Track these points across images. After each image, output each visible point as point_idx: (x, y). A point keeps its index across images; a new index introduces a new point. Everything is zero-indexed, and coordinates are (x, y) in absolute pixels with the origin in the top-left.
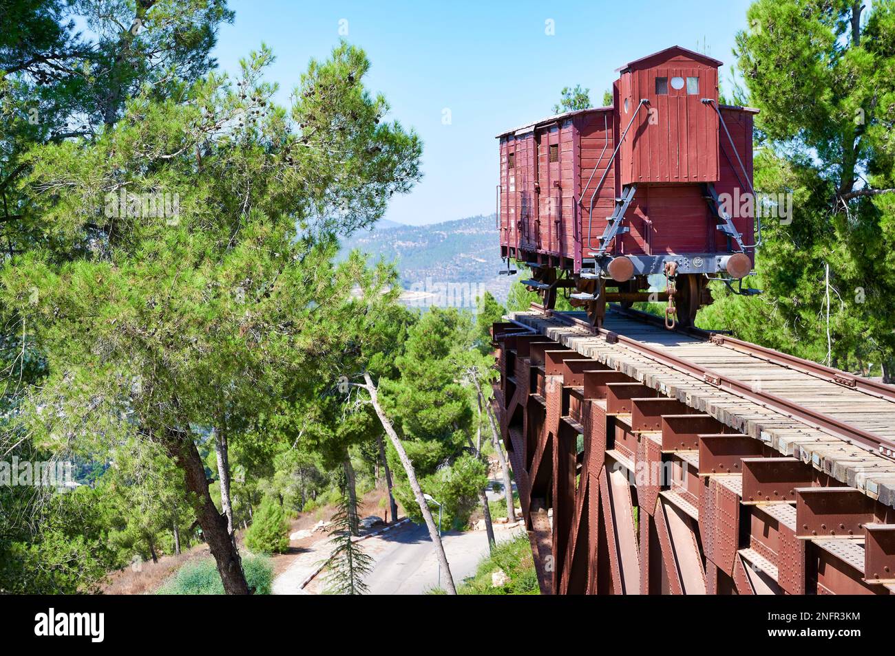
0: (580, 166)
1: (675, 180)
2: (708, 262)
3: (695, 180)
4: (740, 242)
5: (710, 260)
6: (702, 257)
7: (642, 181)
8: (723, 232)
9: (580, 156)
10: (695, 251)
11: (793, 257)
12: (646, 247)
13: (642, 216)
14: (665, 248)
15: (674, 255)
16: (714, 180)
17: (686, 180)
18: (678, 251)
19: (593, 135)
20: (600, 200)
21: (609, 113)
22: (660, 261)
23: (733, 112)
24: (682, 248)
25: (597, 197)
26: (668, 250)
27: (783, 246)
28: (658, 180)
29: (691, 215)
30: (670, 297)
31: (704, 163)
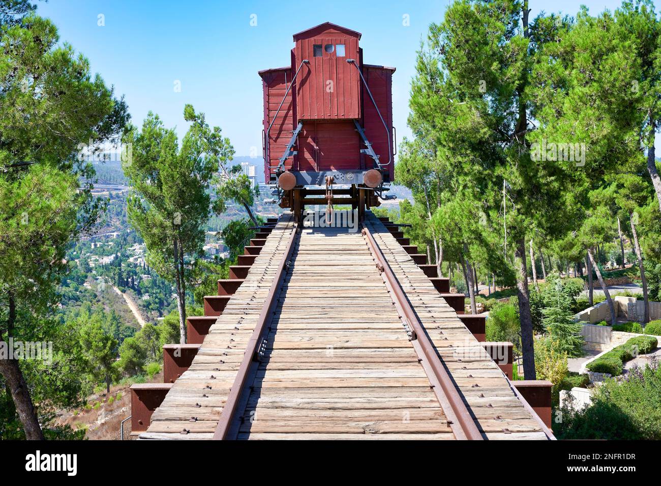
0: (268, 109)
1: (329, 118)
2: (357, 176)
3: (343, 117)
4: (377, 161)
5: (359, 175)
6: (353, 173)
7: (305, 118)
8: (365, 155)
9: (268, 102)
10: (348, 169)
11: (482, 174)
12: (315, 165)
13: (313, 144)
14: (330, 166)
15: (336, 171)
16: (357, 117)
17: (336, 118)
18: (338, 168)
19: (277, 87)
20: (282, 132)
21: (288, 72)
22: (323, 176)
23: (377, 70)
24: (341, 166)
25: (281, 130)
26: (332, 167)
27: (475, 168)
28: (316, 118)
29: (348, 143)
30: (329, 201)
31: (349, 105)
